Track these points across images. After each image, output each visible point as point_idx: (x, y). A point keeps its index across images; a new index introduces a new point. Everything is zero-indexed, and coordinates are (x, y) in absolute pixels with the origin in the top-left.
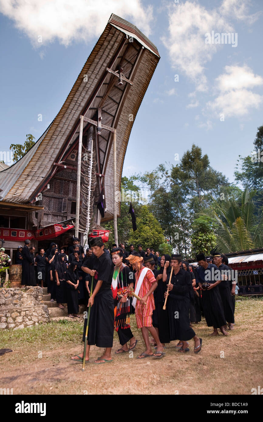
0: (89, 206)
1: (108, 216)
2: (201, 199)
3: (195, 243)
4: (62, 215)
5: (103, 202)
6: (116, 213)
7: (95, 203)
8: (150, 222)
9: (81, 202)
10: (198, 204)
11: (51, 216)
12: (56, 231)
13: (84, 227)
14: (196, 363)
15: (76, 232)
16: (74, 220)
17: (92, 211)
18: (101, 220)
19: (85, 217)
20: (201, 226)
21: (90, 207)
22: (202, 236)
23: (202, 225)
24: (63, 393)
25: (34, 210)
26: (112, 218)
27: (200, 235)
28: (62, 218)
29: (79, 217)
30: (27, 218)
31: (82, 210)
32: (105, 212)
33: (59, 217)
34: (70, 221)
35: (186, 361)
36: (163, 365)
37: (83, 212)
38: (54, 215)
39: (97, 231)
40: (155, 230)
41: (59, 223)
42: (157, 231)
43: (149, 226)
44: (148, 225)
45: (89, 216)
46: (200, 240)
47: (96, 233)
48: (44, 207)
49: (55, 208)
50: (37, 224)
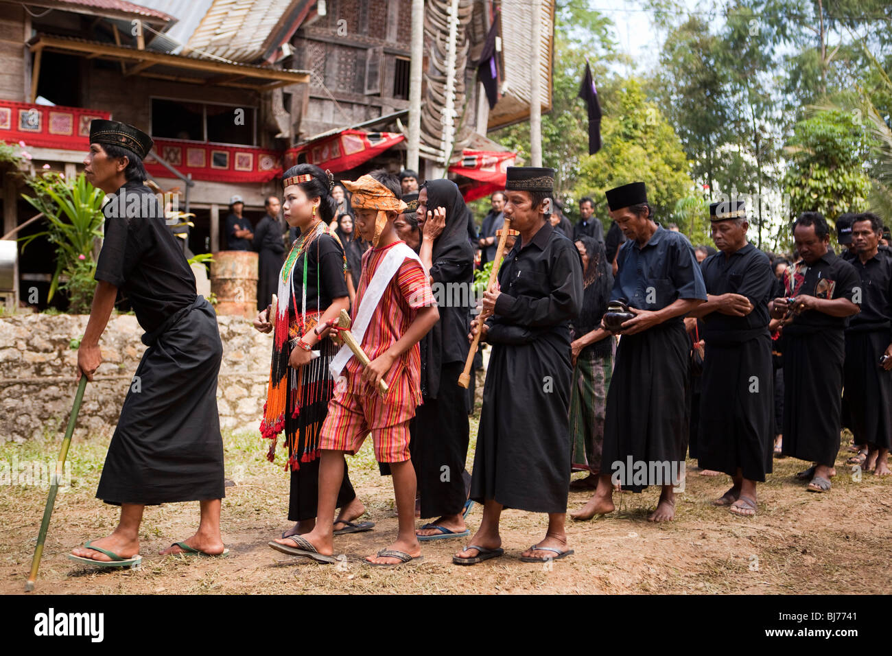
0: (451, 72)
1: (513, 108)
2: (826, 57)
3: (795, 201)
4: (366, 101)
5: (498, 60)
6: (540, 98)
7: (471, 65)
8: (646, 133)
9: (426, 60)
10: (815, 75)
11: (330, 106)
12: (348, 152)
13: (436, 141)
14: (779, 547)
15: (410, 154)
16: (405, 118)
17: (462, 88)
18: (489, 121)
19: (438, 108)
20: (822, 144)
21: (456, 77)
22: (821, 179)
23: (824, 140)
24: (384, 590)
25: (276, 86)
26: (524, 114)
27: (815, 174)
28: (367, 113)
29: (422, 108)
30: (259, 111)
31: (431, 85)
32: (503, 95)
33: (356, 108)
34: (392, 120)
35: (750, 538)
36: (678, 544)
37: (434, 93)
38: (341, 103)
39: (475, 153)
40: (663, 159)
41: (356, 129)
42: (668, 162)
43: (643, 146)
44: (639, 141)
45: (450, 104)
46: (815, 190)
47: (473, 159)
48: (309, 74)
49: (345, 79)
50: (290, 129)
